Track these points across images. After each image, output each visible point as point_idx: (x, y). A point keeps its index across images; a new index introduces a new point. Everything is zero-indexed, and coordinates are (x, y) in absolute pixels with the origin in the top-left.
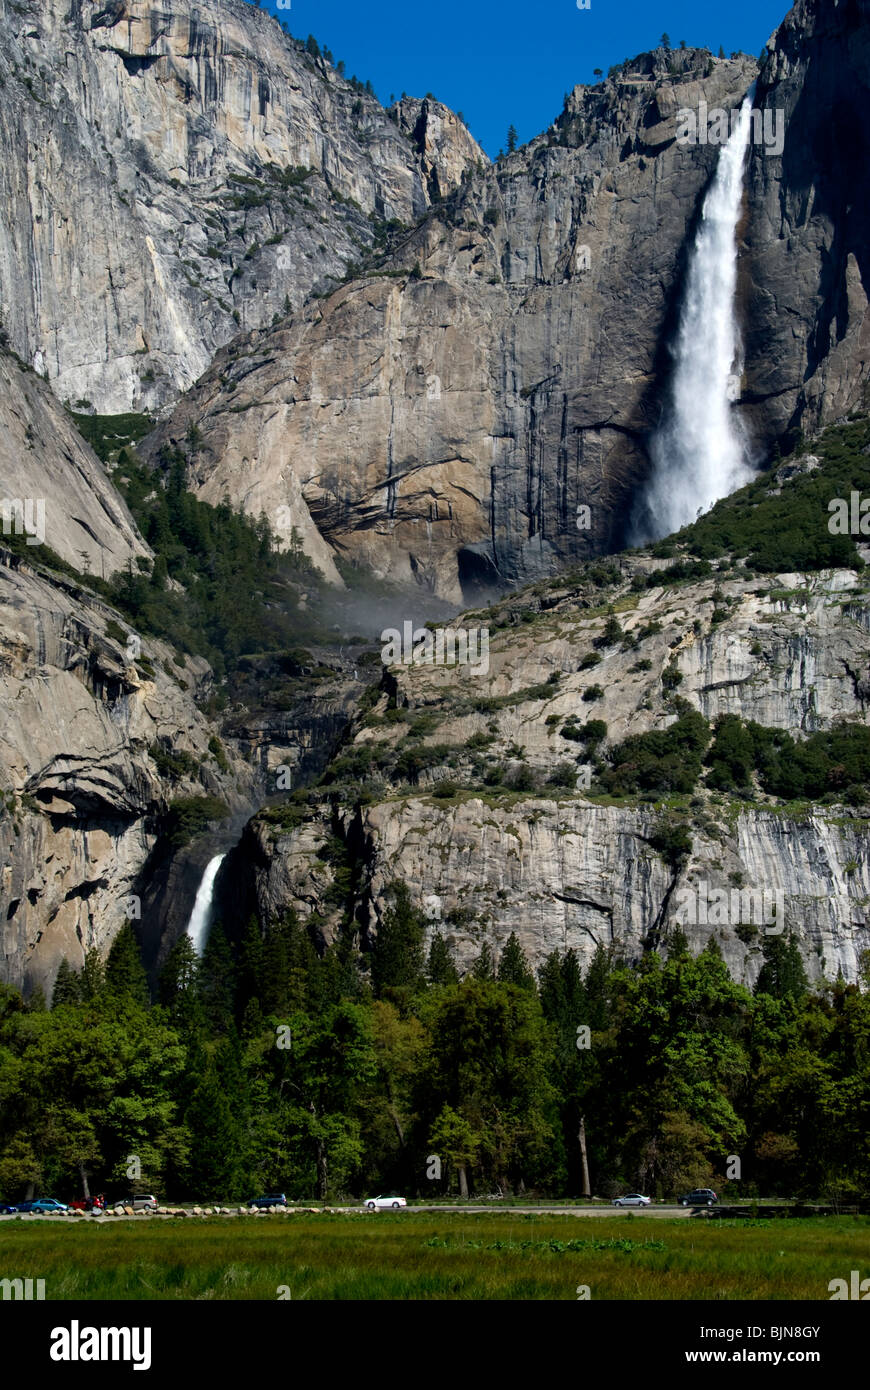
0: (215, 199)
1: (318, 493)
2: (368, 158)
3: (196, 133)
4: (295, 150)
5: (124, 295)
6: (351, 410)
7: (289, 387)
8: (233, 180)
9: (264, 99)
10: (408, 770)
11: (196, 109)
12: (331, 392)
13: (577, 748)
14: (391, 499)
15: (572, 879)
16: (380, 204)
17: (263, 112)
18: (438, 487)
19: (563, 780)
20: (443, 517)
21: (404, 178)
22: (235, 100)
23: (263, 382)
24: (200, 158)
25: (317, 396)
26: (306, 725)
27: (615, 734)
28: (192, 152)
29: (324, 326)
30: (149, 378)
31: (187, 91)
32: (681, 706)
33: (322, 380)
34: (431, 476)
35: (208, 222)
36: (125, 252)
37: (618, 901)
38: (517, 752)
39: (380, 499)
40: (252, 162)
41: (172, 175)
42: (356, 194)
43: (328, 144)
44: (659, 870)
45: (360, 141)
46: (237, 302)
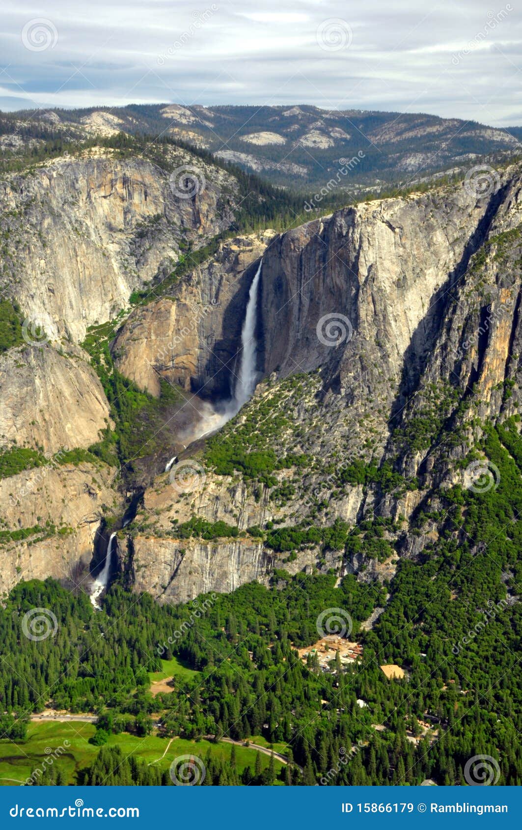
0: (132, 233)
1: (153, 363)
2: (179, 207)
3: (126, 212)
4: (156, 209)
5: (107, 284)
6: (162, 341)
7: (146, 333)
8: (139, 225)
9: (146, 196)
10: (142, 530)
11: (126, 204)
12: (157, 335)
13: (173, 525)
14: (173, 364)
15: (166, 559)
16: (182, 222)
17: (146, 200)
18: (185, 361)
19: (168, 533)
20: (185, 368)
21: (190, 212)
22: (137, 199)
23: (140, 331)
24: (128, 220)
25: (153, 337)
26: (134, 488)
27: (180, 522)
28: (125, 218)
29: (155, 315)
30: (113, 309)
31: (123, 199)
32: (193, 514)
33: (155, 332)
34: (183, 358)
35: (131, 243)
36: (105, 271)
37: (172, 564)
38: (162, 526)
39: (170, 364)
40: (143, 217)
41: (120, 227)
42: (175, 220)
43: (166, 205)
44: (180, 557)
45: (176, 201)
46: (139, 271)
